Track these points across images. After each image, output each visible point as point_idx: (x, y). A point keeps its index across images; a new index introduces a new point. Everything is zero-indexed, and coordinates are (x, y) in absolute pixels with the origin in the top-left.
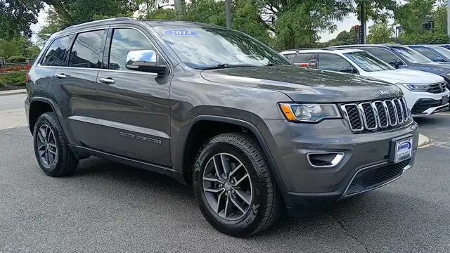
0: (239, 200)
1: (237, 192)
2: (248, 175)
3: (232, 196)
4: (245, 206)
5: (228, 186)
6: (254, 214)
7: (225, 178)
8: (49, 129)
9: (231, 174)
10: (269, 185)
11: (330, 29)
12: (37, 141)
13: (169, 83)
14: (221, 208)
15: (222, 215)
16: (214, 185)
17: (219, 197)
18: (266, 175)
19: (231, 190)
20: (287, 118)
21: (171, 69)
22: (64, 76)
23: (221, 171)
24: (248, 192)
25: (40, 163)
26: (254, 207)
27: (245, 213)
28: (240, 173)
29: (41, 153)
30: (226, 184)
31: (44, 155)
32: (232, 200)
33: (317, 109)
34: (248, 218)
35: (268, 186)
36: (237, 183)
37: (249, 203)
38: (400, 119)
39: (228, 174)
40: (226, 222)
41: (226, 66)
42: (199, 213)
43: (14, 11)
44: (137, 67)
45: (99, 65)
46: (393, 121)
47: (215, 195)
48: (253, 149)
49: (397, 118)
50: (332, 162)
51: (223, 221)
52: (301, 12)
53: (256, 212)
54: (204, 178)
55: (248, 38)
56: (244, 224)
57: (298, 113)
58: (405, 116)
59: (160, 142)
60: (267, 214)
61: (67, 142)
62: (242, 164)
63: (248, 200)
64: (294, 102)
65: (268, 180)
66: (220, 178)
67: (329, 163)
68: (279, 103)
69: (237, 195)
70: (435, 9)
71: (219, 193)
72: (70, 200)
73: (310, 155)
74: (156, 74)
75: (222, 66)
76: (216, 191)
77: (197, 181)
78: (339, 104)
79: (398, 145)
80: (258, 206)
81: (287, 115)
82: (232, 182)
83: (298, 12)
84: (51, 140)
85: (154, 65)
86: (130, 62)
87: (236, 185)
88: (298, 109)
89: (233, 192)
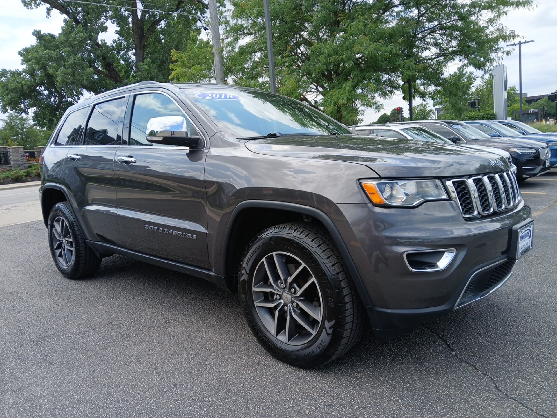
0: (304, 315)
1: (301, 305)
2: (313, 279)
3: (295, 311)
4: (313, 323)
5: (287, 297)
6: (328, 335)
7: (283, 286)
8: (63, 221)
9: (290, 279)
10: (346, 291)
12: (52, 237)
13: (204, 160)
14: (280, 328)
15: (283, 338)
16: (268, 297)
17: (277, 313)
18: (341, 277)
19: (292, 302)
20: (371, 202)
21: (206, 141)
22: (78, 157)
23: (277, 277)
24: (315, 303)
26: (327, 325)
27: (314, 333)
28: (303, 277)
30: (284, 294)
32: (294, 316)
33: (411, 187)
34: (319, 341)
35: (345, 294)
36: (300, 292)
37: (319, 319)
38: (508, 201)
39: (286, 280)
40: (289, 348)
42: (249, 331)
43: (53, 99)
44: (161, 139)
45: (119, 141)
47: (271, 311)
48: (328, 253)
50: (439, 264)
51: (284, 347)
53: (330, 332)
54: (254, 289)
55: (301, 105)
56: (315, 348)
57: (387, 194)
59: (194, 237)
60: (346, 333)
61: (84, 238)
62: (304, 265)
63: (318, 315)
64: (381, 178)
65: (343, 284)
66: (275, 286)
67: (434, 265)
68: (359, 179)
69: (301, 309)
70: (473, 89)
71: (276, 307)
72: (87, 313)
73: (408, 256)
74: (188, 148)
76: (272, 305)
77: (245, 293)
78: (443, 180)
79: (520, 235)
80: (333, 322)
81: (372, 197)
82: (293, 290)
84: (67, 235)
85: (184, 136)
86: (152, 133)
87: (299, 294)
88: (388, 188)
89: (295, 305)
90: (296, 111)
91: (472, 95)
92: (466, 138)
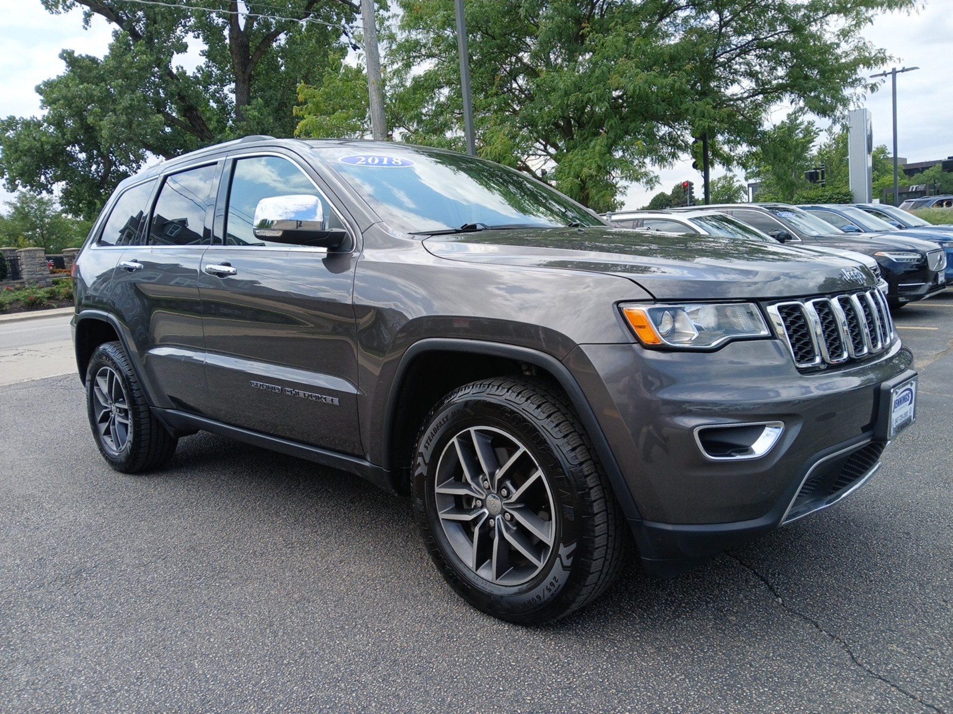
0: (523, 534)
1: (518, 517)
2: (539, 473)
3: (507, 528)
4: (539, 547)
5: (495, 503)
6: (564, 568)
7: (487, 484)
8: (112, 375)
9: (499, 474)
10: (594, 494)
11: (647, 183)
12: (93, 402)
13: (352, 270)
14: (483, 556)
15: (487, 573)
16: (461, 504)
17: (476, 531)
18: (586, 469)
19: (504, 512)
20: (639, 341)
21: (357, 237)
22: (137, 265)
23: (476, 470)
24: (542, 514)
25: (102, 449)
26: (563, 551)
27: (541, 565)
28: (522, 469)
29: (103, 427)
30: (490, 498)
31: (107, 432)
32: (507, 536)
33: (707, 316)
34: (549, 578)
35: (593, 499)
36: (516, 494)
37: (549, 540)
38: (874, 340)
39: (492, 475)
40: (497, 591)
41: (479, 227)
42: (429, 562)
43: (94, 167)
44: (279, 234)
45: (208, 238)
46: (858, 345)
47: (466, 528)
49: (867, 339)
50: (755, 447)
51: (489, 588)
52: (598, 148)
53: (568, 563)
54: (438, 490)
55: (518, 176)
56: (542, 591)
57: (666, 327)
58: (885, 334)
59: (336, 401)
60: (596, 566)
61: (148, 403)
62: (523, 449)
63: (547, 534)
64: (655, 300)
65: (591, 482)
66: (473, 485)
67: (746, 450)
68: (618, 303)
69: (518, 524)
70: (814, 151)
71: (475, 521)
72: (153, 530)
73: (701, 433)
74: (325, 250)
75: (472, 228)
76: (468, 518)
77: (422, 498)
78: (762, 303)
79: (895, 398)
80: (574, 546)
81: (640, 333)
82: (504, 492)
83: (594, 147)
84: (118, 397)
85: (318, 228)
86: (264, 224)
87: (514, 498)
88: (667, 317)
89: (508, 517)
90: (510, 187)
91: (812, 160)
92: (800, 234)
